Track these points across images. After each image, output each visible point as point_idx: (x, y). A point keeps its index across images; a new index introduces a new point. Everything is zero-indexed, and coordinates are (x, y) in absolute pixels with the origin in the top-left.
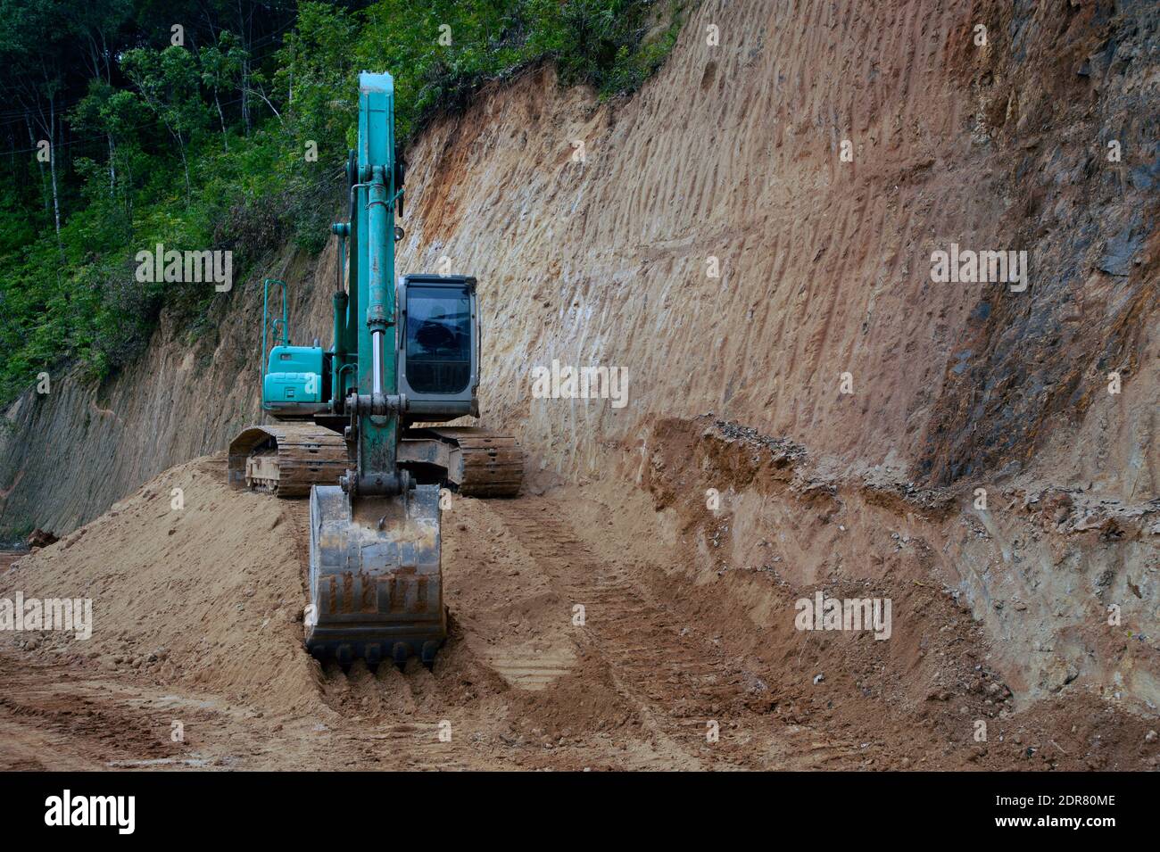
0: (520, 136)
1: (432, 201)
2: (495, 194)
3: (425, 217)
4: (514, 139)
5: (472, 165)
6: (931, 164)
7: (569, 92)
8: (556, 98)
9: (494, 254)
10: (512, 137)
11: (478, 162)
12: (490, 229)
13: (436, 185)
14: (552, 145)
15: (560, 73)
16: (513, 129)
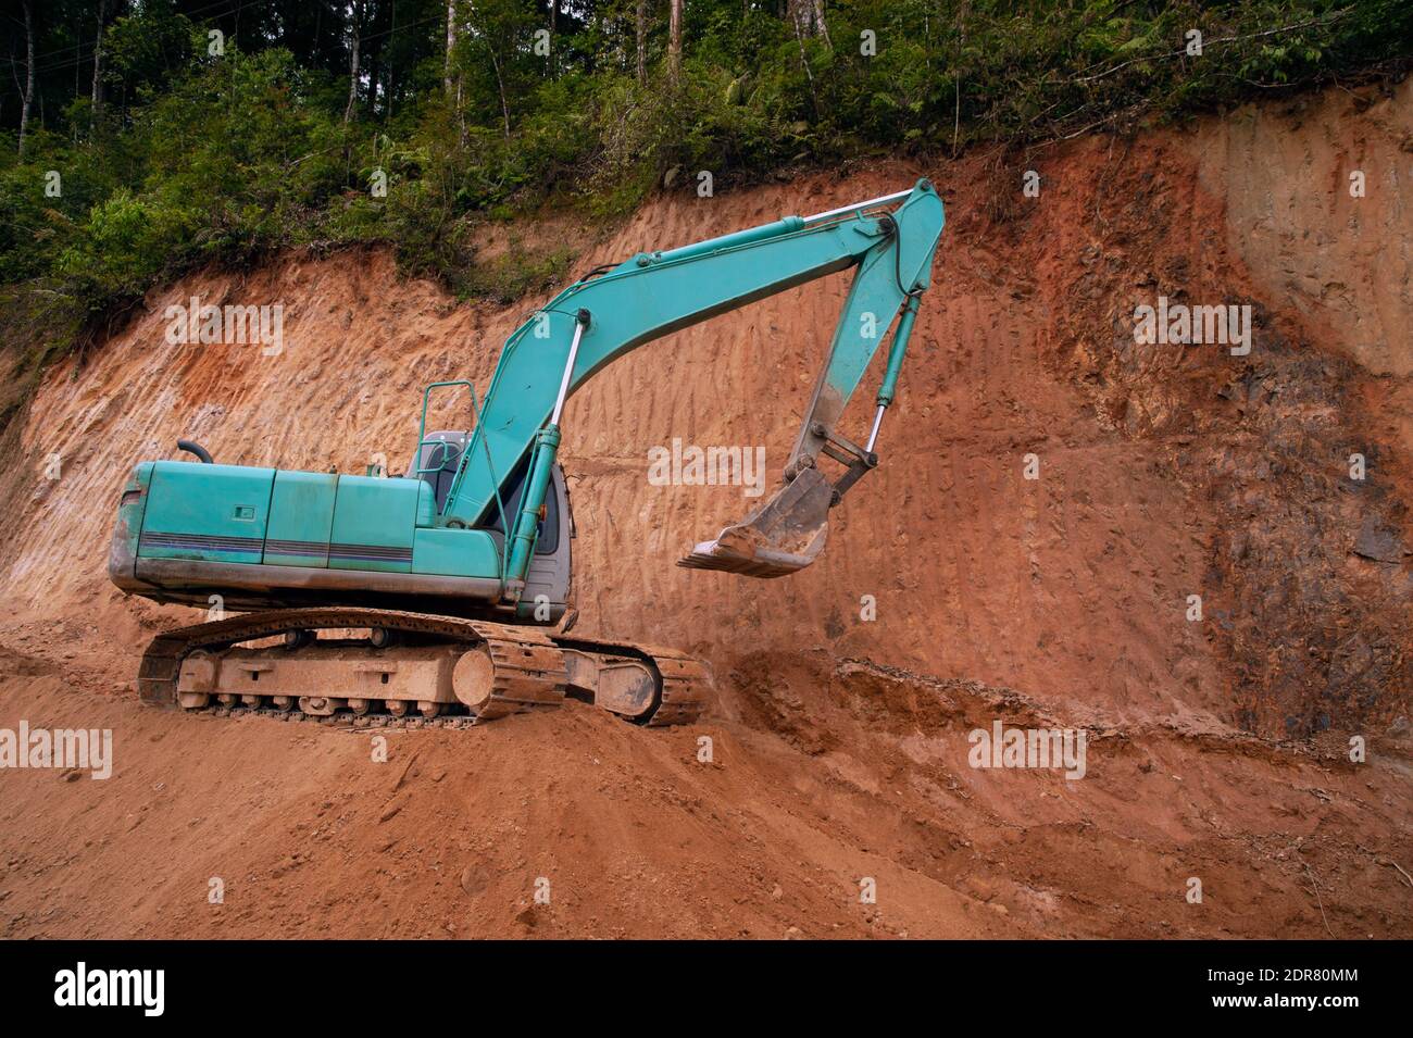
0: (343, 314)
2: (314, 368)
3: (183, 374)
4: (334, 315)
6: (1046, 438)
7: (410, 284)
8: (392, 286)
9: (328, 433)
10: (331, 312)
12: (312, 404)
14: (394, 331)
15: (399, 262)
16: (333, 304)
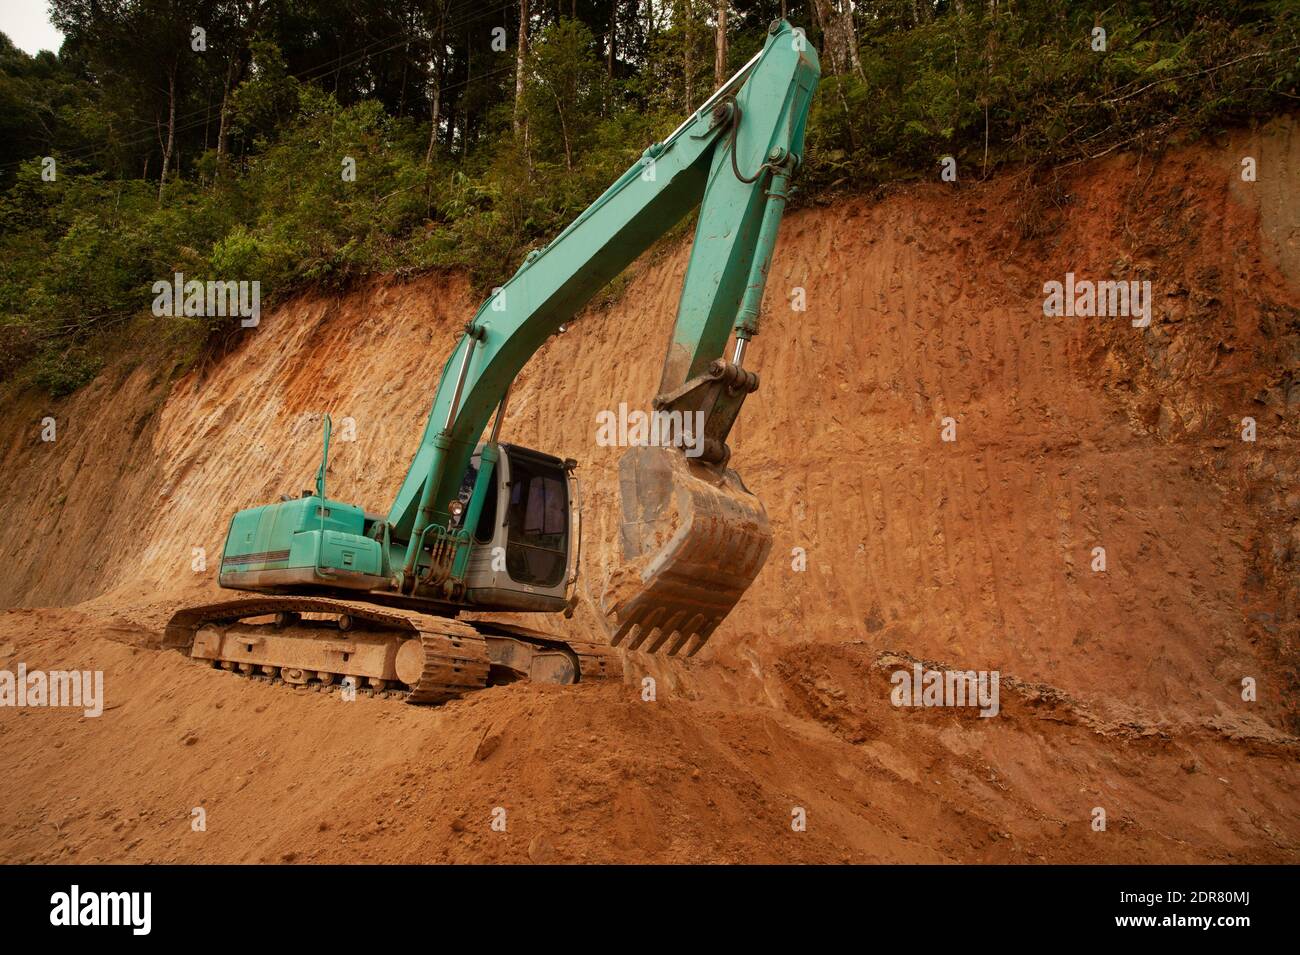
0: (424, 332)
1: (297, 371)
2: (398, 380)
3: (287, 385)
4: (416, 333)
5: (356, 346)
6: (1078, 443)
8: (467, 306)
9: (410, 438)
10: (413, 330)
11: (364, 345)
12: (396, 412)
13: (305, 356)
15: (474, 284)
16: (415, 323)
